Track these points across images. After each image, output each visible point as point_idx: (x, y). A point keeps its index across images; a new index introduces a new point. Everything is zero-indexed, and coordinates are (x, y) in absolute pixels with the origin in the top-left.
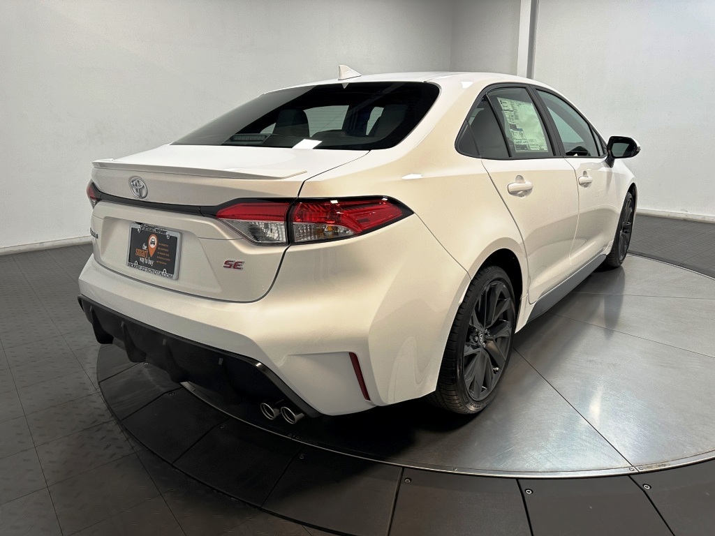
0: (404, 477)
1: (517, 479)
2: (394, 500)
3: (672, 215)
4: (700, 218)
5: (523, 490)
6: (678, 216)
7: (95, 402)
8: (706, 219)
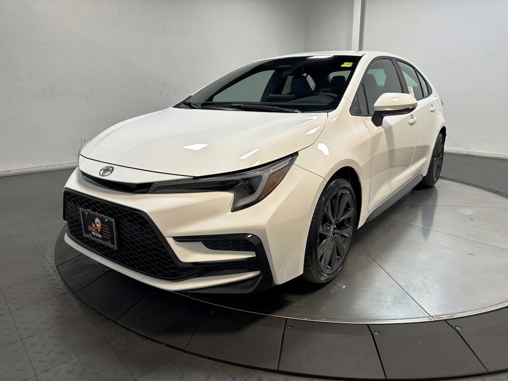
0: (287, 325)
1: (368, 325)
2: (281, 341)
3: (458, 152)
4: (477, 154)
5: (373, 332)
6: (462, 153)
7: (54, 280)
8: (482, 155)
